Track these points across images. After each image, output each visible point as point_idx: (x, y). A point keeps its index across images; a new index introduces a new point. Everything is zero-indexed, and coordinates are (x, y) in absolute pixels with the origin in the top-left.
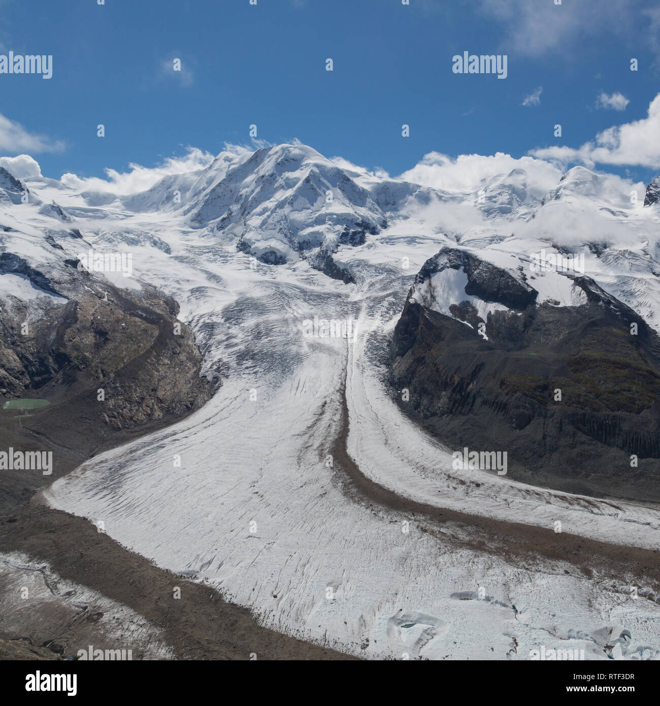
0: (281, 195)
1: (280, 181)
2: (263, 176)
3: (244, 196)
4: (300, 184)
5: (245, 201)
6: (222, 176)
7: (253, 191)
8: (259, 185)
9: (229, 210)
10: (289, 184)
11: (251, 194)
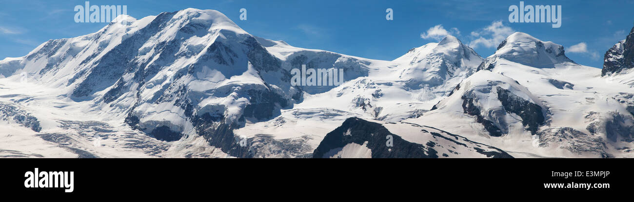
0: (181, 63)
1: (183, 48)
2: (164, 43)
3: (139, 65)
4: (204, 51)
5: (140, 70)
6: (118, 41)
7: (151, 59)
8: (159, 53)
9: (122, 79)
10: (193, 51)
11: (148, 62)
